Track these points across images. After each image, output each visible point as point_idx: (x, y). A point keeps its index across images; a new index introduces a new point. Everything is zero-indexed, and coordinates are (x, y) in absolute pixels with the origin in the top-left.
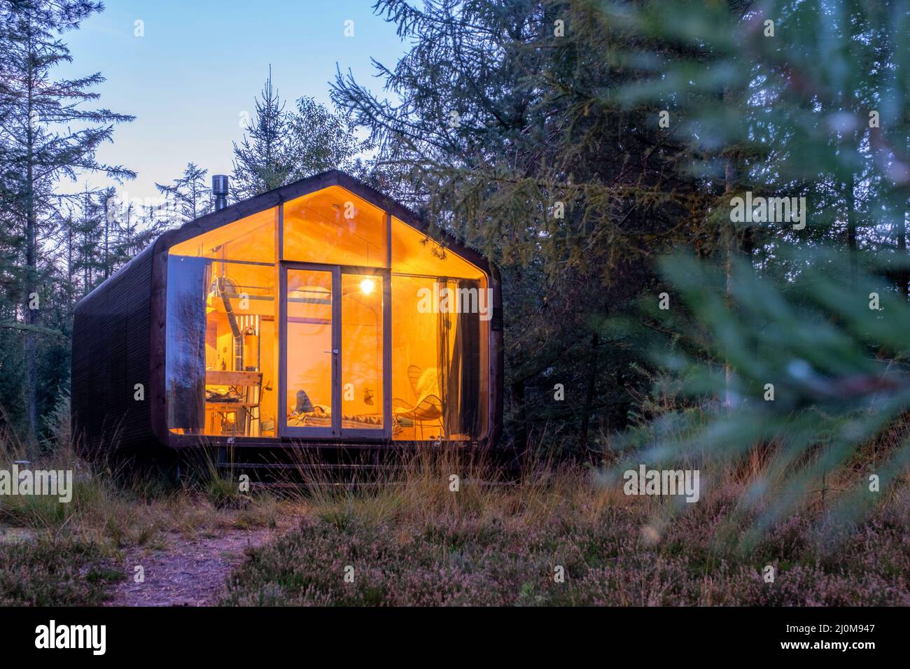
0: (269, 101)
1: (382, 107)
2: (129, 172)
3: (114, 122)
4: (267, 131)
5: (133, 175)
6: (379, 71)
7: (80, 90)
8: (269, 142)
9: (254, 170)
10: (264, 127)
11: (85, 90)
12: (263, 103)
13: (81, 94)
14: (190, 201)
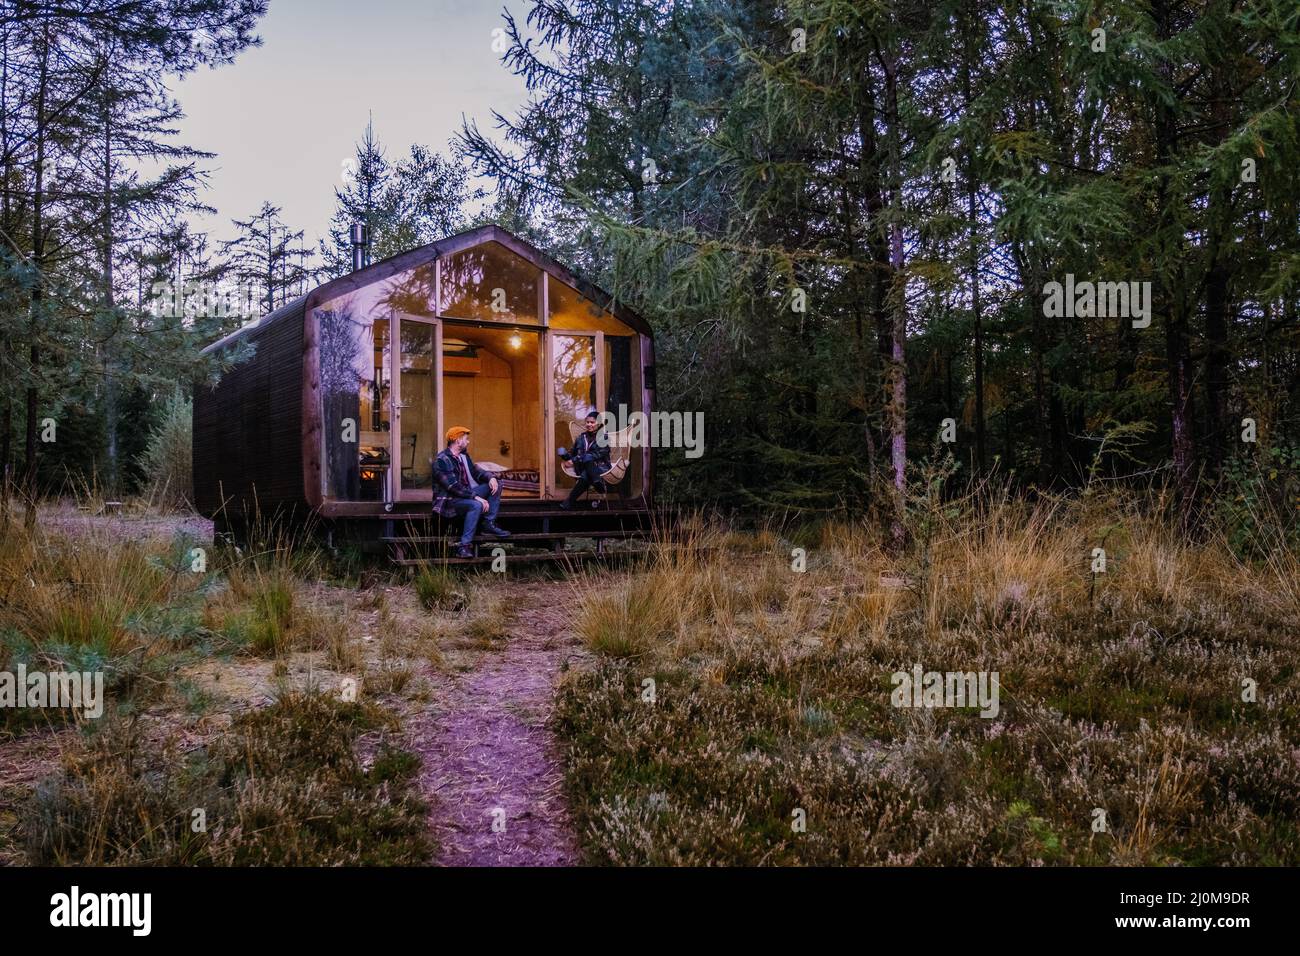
0: (369, 146)
1: (506, 159)
2: (210, 209)
3: (195, 158)
4: (368, 176)
5: (215, 211)
6: (499, 123)
7: (160, 125)
8: (369, 187)
9: (356, 213)
10: (364, 171)
11: (165, 125)
12: (364, 149)
13: (160, 130)
14: (265, 237)
